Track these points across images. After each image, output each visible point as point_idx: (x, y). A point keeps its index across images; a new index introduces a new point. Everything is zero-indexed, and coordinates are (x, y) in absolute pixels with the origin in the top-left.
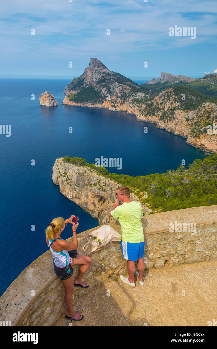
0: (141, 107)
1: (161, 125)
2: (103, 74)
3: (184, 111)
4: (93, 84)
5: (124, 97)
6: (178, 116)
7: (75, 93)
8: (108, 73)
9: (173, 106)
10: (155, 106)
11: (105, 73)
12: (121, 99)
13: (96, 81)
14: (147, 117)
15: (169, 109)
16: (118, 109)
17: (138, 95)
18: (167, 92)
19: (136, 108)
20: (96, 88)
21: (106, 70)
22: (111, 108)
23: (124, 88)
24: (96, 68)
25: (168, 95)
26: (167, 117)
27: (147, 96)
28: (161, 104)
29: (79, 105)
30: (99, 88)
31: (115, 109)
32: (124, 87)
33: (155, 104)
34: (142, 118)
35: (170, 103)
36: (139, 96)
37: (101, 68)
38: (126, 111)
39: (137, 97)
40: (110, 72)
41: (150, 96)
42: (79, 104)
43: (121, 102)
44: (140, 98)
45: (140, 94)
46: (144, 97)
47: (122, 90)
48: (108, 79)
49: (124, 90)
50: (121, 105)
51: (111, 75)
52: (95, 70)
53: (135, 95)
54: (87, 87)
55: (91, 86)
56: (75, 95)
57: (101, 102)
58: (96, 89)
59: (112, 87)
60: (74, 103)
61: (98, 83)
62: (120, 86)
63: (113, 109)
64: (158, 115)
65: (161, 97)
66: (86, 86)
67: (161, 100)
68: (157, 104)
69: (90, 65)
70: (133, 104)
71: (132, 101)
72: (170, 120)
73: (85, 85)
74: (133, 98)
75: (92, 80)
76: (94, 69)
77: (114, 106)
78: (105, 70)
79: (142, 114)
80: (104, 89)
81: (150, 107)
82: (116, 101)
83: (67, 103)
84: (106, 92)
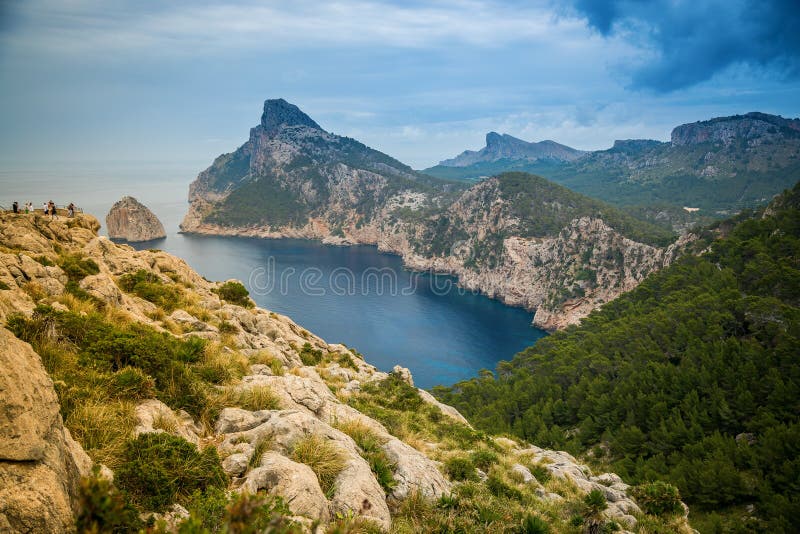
0: (414, 231)
1: (470, 281)
2: (304, 141)
3: (529, 240)
4: (273, 170)
5: (367, 206)
6: (513, 254)
7: (220, 197)
8: (321, 139)
9: (499, 225)
10: (454, 229)
11: (311, 139)
12: (359, 211)
13: (284, 163)
14: (432, 260)
15: (490, 234)
16: (351, 239)
17: (407, 197)
18: (484, 189)
19: (403, 235)
20: (282, 182)
21: (314, 130)
22: (329, 239)
23: (367, 181)
24: (283, 126)
25: (486, 198)
26: (484, 258)
27: (434, 200)
28: (471, 221)
29: (234, 234)
30: (291, 182)
31: (341, 239)
32: (366, 178)
33: (452, 222)
34: (419, 262)
35: (491, 218)
36: (411, 201)
37: (297, 126)
38: (375, 246)
39: (406, 204)
40: (324, 137)
41: (441, 200)
42: (232, 232)
43: (357, 220)
44: (414, 207)
45: (414, 196)
46: (425, 203)
47: (361, 184)
48: (321, 156)
49: (367, 186)
50: (358, 227)
51: (327, 145)
52: (280, 131)
53: (398, 198)
54: (257, 180)
55: (267, 176)
56: (219, 204)
57: (300, 222)
58: (283, 185)
59: (330, 177)
60: (217, 228)
61: (288, 168)
62: (354, 175)
63: (337, 240)
64: (463, 252)
65: (468, 202)
66: (253, 178)
67: (469, 212)
68: (459, 221)
69: (264, 117)
70: (391, 224)
71: (388, 216)
72: (492, 267)
73: (251, 175)
74: (392, 208)
75: (270, 159)
76: (278, 129)
77: (338, 233)
78: (310, 132)
79: (416, 251)
80: (308, 184)
81: (439, 231)
82: (343, 217)
83: (194, 230)
84: (313, 193)
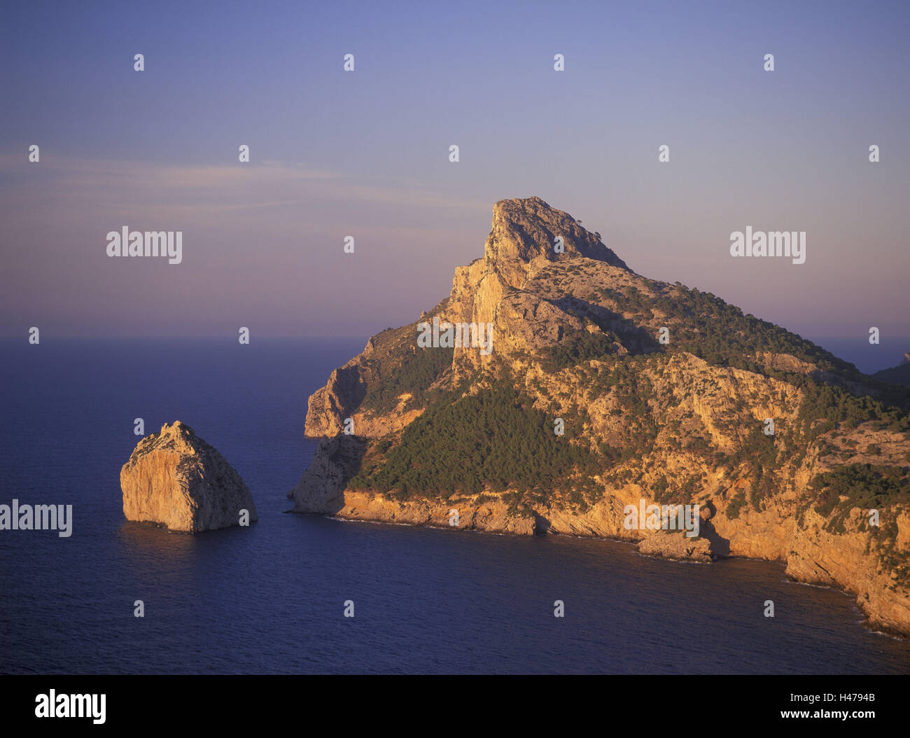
4: (518, 365)
5: (757, 459)
8: (632, 291)
11: (609, 293)
12: (734, 472)
13: (542, 350)
17: (864, 441)
19: (856, 540)
20: (538, 394)
21: (616, 271)
23: (754, 396)
24: (541, 262)
30: (563, 395)
32: (752, 389)
36: (874, 450)
37: (576, 262)
40: (642, 288)
42: (412, 512)
43: (732, 493)
47: (740, 406)
49: (755, 410)
50: (733, 512)
52: (532, 274)
53: (838, 442)
54: (473, 390)
55: (502, 381)
58: (542, 402)
59: (659, 384)
60: (379, 500)
61: (554, 361)
62: (721, 383)
66: (465, 384)
70: (823, 511)
73: (457, 378)
74: (823, 467)
76: (527, 267)
78: (605, 275)
80: (605, 402)
84: (614, 424)
